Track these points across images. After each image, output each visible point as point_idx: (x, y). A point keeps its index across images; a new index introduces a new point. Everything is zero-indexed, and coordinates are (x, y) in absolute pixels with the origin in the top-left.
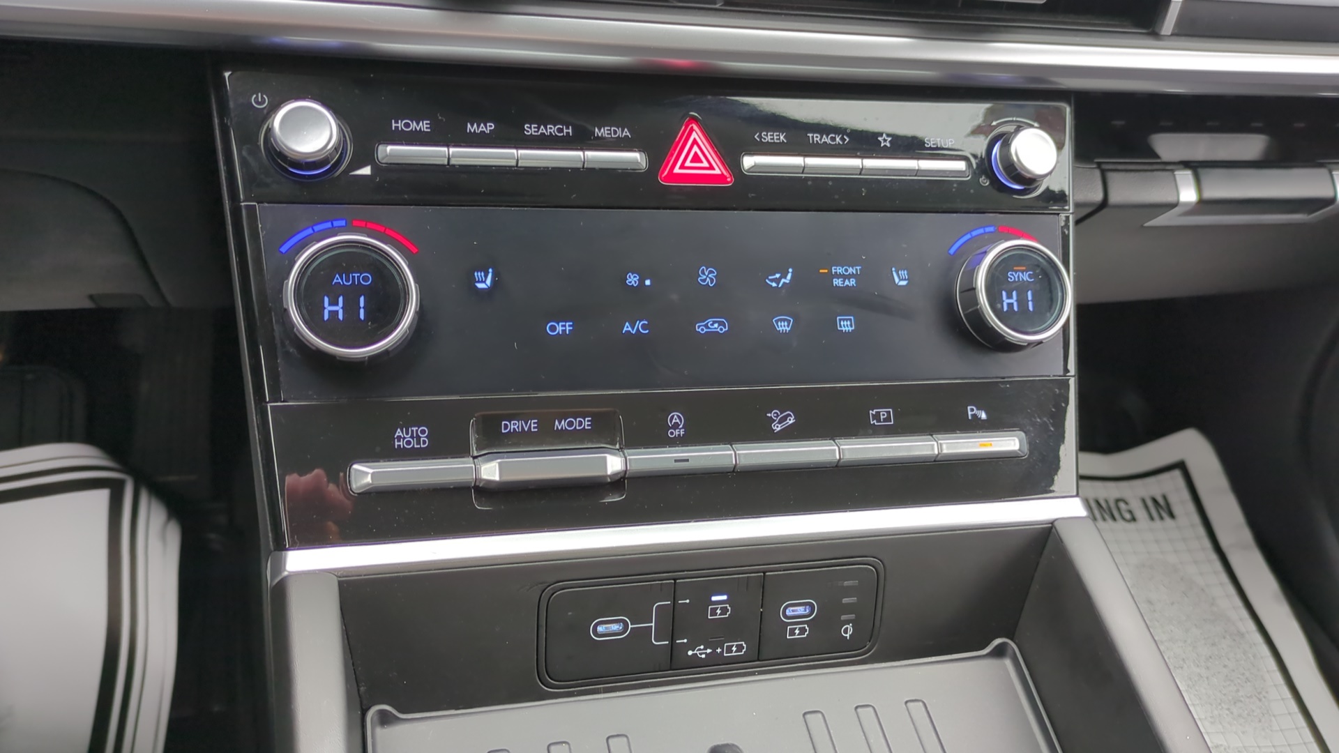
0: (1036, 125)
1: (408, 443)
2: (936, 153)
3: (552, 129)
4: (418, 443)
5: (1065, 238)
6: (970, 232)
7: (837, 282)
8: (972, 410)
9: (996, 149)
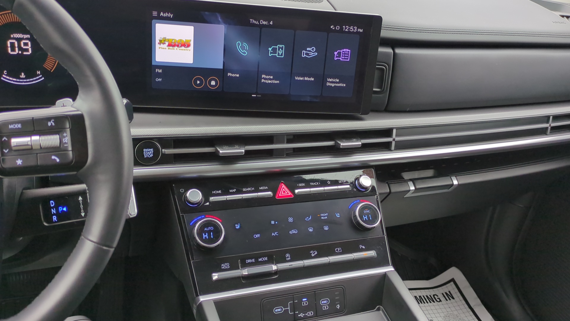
0: (365, 175)
1: (225, 267)
2: (342, 184)
3: (249, 189)
4: (227, 267)
5: (377, 201)
6: (353, 202)
7: (322, 218)
8: (361, 246)
9: (356, 182)
